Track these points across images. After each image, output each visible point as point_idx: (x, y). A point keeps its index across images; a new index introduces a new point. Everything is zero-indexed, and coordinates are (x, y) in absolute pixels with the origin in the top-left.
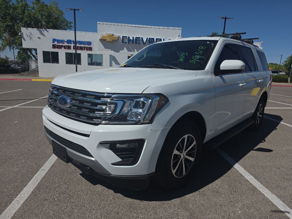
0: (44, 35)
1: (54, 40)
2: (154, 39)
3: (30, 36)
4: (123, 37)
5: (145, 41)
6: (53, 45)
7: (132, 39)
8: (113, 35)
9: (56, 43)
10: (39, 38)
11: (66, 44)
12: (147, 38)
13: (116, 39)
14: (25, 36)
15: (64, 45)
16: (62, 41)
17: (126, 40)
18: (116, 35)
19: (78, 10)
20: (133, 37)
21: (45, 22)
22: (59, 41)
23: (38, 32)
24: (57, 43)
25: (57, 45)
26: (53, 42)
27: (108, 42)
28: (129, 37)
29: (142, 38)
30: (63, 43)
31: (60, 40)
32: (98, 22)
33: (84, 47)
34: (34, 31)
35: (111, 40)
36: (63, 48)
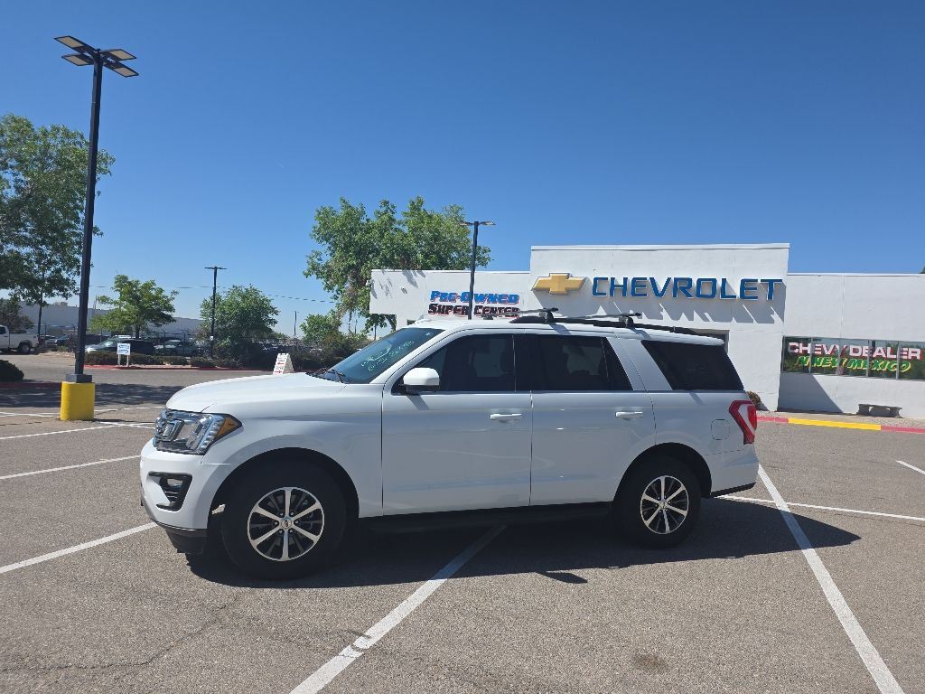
0: (414, 284)
1: (435, 294)
2: (690, 280)
3: (387, 287)
4: (596, 279)
5: (661, 286)
6: (431, 306)
7: (622, 283)
8: (568, 276)
9: (437, 301)
10: (404, 290)
11: (459, 303)
12: (669, 279)
13: (577, 286)
14: (376, 287)
15: (454, 305)
16: (452, 297)
17: (606, 288)
18: (578, 276)
19: (484, 223)
20: (625, 279)
21: (422, 252)
22: (444, 296)
23: (405, 278)
24: (441, 300)
25: (440, 306)
26: (433, 297)
27: (553, 294)
28: (613, 279)
29: (652, 279)
30: (454, 300)
31: (446, 294)
32: (533, 248)
33: (500, 309)
34: (397, 277)
35: (563, 290)
36: (451, 313)
